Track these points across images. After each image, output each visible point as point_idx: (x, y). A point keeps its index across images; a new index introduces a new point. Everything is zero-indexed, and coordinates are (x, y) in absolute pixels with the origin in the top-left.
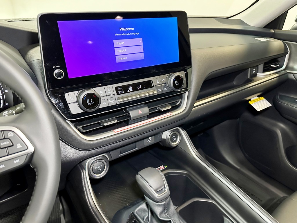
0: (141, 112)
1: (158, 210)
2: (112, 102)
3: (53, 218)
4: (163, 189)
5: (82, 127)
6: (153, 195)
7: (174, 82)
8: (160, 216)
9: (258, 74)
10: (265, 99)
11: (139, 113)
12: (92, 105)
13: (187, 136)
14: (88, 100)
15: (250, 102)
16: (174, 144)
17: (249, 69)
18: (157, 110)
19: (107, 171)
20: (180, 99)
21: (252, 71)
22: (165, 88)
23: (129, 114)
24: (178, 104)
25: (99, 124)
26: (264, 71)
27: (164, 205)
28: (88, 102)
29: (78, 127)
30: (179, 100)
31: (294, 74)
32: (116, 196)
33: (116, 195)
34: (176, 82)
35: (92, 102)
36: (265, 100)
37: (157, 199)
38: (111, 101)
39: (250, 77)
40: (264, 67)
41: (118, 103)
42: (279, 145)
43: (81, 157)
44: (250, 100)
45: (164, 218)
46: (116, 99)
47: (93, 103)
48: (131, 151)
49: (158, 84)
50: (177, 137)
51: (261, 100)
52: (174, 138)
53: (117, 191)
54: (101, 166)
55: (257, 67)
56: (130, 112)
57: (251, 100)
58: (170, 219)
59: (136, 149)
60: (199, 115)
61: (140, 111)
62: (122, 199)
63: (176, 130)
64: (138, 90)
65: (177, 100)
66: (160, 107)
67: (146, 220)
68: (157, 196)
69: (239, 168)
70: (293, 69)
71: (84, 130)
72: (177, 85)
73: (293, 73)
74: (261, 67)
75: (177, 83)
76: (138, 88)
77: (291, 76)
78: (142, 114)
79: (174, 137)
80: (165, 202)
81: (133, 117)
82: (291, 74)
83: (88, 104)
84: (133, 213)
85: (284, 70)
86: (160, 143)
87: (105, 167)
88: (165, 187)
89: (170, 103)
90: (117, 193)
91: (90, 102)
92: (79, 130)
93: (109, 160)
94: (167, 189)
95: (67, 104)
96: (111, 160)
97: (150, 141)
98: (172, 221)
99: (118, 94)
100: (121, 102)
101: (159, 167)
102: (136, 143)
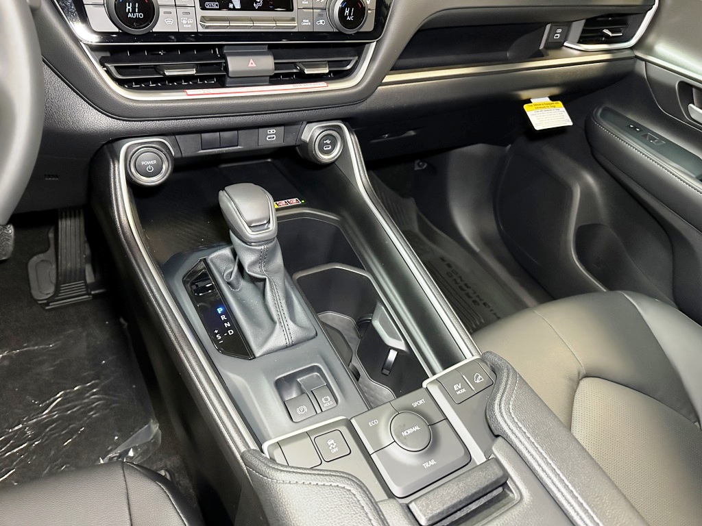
0: (254, 65)
1: (248, 259)
2: (187, 24)
3: (69, 265)
4: (265, 224)
5: (115, 67)
6: (242, 231)
7: (342, 11)
8: (248, 268)
9: (565, 44)
10: (565, 106)
11: (250, 65)
12: (137, 19)
13: (357, 147)
14: (129, 6)
15: (526, 107)
16: (325, 158)
17: (548, 27)
18: (295, 71)
19: (167, 175)
20: (354, 56)
21: (552, 32)
22: (321, 21)
23: (226, 63)
24: (349, 67)
25: (156, 69)
26: (583, 40)
27: (261, 251)
28: (129, 9)
29: (106, 65)
30: (351, 58)
31: (648, 64)
32: (185, 231)
33: (186, 229)
34: (347, 12)
35: (139, 12)
36: (564, 109)
37: (248, 237)
38: (184, 22)
39: (544, 47)
40: (584, 31)
41: (201, 30)
42: (569, 217)
43: (110, 132)
44: (529, 101)
45: (258, 274)
46: (199, 19)
47: (141, 15)
48: (227, 149)
49: (304, 6)
50: (334, 145)
51: (555, 106)
52: (328, 144)
53: (189, 224)
54: (155, 162)
55: (567, 25)
56: (229, 59)
57: (531, 102)
58: (264, 277)
59: (239, 147)
60: (391, 104)
61: (251, 61)
62: (196, 238)
63: (335, 129)
64: (254, 9)
65: (347, 56)
66: (304, 65)
67: (226, 276)
68: (250, 233)
69: (477, 249)
70: (650, 51)
71: (120, 74)
72: (348, 18)
73: (646, 61)
74: (577, 28)
75: (350, 15)
76: (255, 5)
77: (641, 68)
78: (256, 69)
79: (328, 142)
80: (263, 247)
81: (234, 72)
82: (641, 62)
83: (130, 15)
84: (205, 259)
85: (632, 48)
86: (297, 148)
87: (164, 167)
88: (269, 222)
89: (328, 61)
90: (189, 226)
91: (134, 11)
92: (108, 72)
93: (173, 154)
94: (273, 226)
95: (84, 5)
96: (179, 155)
97: (272, 137)
98: (267, 279)
99: (203, 8)
100: (207, 27)
101: (289, 200)
102: (240, 132)
